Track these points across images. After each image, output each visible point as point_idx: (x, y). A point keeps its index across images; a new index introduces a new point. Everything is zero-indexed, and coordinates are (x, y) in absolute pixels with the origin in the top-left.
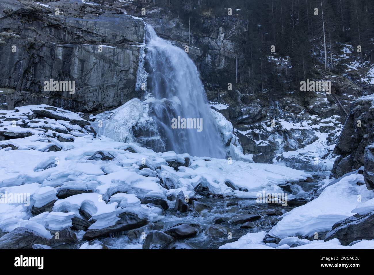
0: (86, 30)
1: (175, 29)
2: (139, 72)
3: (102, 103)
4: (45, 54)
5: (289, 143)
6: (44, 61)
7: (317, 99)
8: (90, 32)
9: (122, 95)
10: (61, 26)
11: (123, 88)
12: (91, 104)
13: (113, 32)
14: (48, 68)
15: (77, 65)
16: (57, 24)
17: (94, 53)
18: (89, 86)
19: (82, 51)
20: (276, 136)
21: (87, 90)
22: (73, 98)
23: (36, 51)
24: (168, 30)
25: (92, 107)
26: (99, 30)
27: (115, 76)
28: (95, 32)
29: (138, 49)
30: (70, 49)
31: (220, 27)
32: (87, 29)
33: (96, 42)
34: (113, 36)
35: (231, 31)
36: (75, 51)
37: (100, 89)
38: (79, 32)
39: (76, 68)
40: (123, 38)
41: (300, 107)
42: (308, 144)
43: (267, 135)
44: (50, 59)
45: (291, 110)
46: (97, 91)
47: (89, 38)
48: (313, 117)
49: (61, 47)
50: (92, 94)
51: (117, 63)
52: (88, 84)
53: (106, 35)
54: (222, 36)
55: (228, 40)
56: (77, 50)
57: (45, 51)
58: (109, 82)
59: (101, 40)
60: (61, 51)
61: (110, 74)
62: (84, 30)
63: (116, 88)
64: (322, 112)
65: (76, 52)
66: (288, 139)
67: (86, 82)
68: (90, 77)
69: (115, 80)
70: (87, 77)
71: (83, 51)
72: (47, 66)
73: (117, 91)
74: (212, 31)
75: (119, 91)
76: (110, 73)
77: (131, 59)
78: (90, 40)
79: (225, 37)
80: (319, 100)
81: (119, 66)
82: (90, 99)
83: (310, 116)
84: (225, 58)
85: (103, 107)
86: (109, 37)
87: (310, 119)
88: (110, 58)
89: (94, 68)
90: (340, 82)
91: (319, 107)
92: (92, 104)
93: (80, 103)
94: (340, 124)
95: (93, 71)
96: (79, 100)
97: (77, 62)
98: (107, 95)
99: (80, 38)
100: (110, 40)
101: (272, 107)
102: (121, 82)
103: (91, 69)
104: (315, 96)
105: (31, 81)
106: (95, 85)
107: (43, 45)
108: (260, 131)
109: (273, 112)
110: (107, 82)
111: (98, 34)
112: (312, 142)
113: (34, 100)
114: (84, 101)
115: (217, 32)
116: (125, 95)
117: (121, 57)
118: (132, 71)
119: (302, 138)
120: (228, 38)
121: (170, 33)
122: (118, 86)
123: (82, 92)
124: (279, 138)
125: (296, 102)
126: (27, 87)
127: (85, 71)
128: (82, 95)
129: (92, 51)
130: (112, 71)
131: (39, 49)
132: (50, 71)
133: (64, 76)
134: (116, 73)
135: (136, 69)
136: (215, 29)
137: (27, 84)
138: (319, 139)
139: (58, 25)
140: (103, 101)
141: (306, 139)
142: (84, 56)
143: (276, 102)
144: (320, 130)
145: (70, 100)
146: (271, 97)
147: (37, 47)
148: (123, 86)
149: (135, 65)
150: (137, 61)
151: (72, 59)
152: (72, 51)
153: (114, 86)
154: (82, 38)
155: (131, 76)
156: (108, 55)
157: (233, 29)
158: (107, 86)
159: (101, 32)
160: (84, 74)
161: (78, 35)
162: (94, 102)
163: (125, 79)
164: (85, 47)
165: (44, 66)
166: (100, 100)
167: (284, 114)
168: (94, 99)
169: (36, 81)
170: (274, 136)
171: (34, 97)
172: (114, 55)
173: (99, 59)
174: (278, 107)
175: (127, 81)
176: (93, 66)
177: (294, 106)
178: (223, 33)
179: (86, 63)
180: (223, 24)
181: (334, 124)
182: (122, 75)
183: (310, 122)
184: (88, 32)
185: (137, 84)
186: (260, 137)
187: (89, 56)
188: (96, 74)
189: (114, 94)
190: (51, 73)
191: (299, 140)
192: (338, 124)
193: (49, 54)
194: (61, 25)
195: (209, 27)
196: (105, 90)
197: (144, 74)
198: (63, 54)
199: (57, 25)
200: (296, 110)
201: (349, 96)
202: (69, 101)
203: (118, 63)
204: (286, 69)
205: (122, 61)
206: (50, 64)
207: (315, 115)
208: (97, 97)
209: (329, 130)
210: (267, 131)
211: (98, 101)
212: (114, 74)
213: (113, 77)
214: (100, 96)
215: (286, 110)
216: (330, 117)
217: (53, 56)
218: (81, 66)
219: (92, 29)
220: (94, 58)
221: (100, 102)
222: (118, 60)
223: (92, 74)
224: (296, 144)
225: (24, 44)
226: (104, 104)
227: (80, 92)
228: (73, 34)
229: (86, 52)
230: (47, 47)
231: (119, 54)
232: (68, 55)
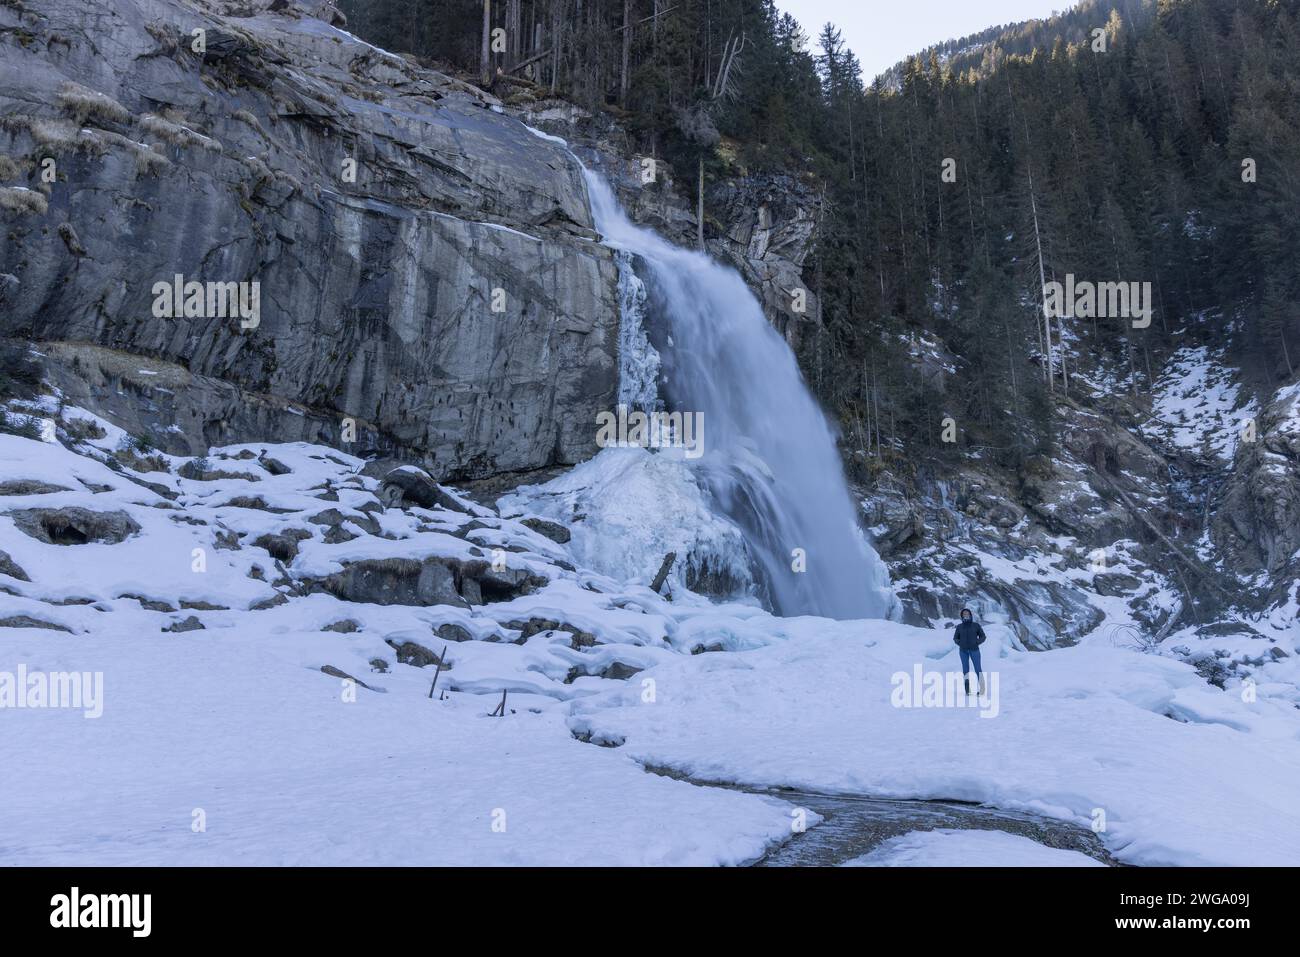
0: (429, 153)
1: (649, 194)
2: (627, 340)
3: (491, 452)
4: (301, 231)
5: (1029, 628)
6: (291, 259)
7: (1062, 483)
8: (443, 167)
9: (568, 428)
10: (336, 127)
11: (572, 400)
12: (446, 454)
13: (522, 180)
14: (305, 286)
15: (412, 290)
16: (325, 114)
17: (474, 249)
18: (451, 378)
19: (429, 235)
20: (985, 603)
21: (441, 394)
22: (384, 423)
23: (269, 212)
24: (629, 193)
25: (453, 466)
26: (475, 162)
27: (546, 351)
28: (462, 170)
29: (608, 253)
30: (390, 222)
31: (760, 205)
32: (434, 152)
33: (463, 208)
34: (521, 192)
35: (789, 224)
36: (405, 235)
37: (490, 395)
38: (405, 159)
39: (409, 301)
40: (556, 207)
41: (1013, 506)
42: (1082, 632)
43: (958, 599)
44: (316, 252)
45: (988, 515)
46: (479, 401)
47: (437, 187)
48: (1063, 542)
49: (355, 209)
50: (454, 414)
51: (555, 301)
52: (448, 369)
53: (500, 186)
54: (763, 237)
55: (778, 257)
56: (413, 231)
57: (300, 218)
58: (524, 370)
59: (478, 202)
60: (356, 228)
61: (530, 341)
62: (422, 156)
63: (547, 395)
64: (1087, 525)
65: (411, 236)
66: (1022, 616)
67: (441, 361)
68: (456, 343)
69: (544, 365)
70: (445, 342)
71: (435, 237)
72: (303, 279)
73: (551, 408)
74: (739, 216)
75: (559, 409)
76: (531, 336)
77: (597, 290)
78: (441, 198)
79: (771, 243)
80: (1069, 487)
81: (560, 313)
82: (446, 432)
83: (1051, 539)
84: (777, 318)
85: (490, 470)
86: (508, 195)
87: (1054, 548)
88: (532, 276)
89: (469, 310)
90: (1107, 434)
91: (1075, 510)
92: (452, 455)
93: (405, 447)
94: (1147, 568)
95: (465, 319)
96: (403, 434)
97: (412, 277)
98: (512, 423)
99: (402, 184)
100: (509, 208)
101: (929, 501)
102: (563, 374)
103: (462, 312)
104: (1054, 473)
105: (245, 339)
106: (471, 378)
107: (296, 194)
108: (935, 585)
109: (937, 519)
110: (515, 371)
111: (472, 177)
112: (1090, 628)
113: (255, 421)
114: (419, 441)
115: (750, 222)
116: (577, 427)
117: (565, 276)
118: (600, 335)
119: (1060, 612)
120: (779, 247)
121: (634, 206)
122: (554, 390)
123: (421, 402)
124: (994, 611)
125: (996, 487)
126: (226, 363)
127: (439, 320)
128: (419, 415)
129: (469, 244)
130: (535, 327)
131: (282, 206)
132: (315, 302)
133: (362, 328)
134: (551, 339)
135: (613, 330)
136: (748, 211)
137: (230, 350)
138: (1108, 617)
139: (330, 118)
140: (497, 442)
141: (1073, 616)
142: (437, 258)
143: (940, 484)
144: (1095, 586)
145: (372, 432)
146: (921, 466)
147: (272, 198)
148: (570, 390)
149: (610, 314)
150: (615, 301)
151: (397, 265)
152: (395, 233)
153: (538, 387)
154: (414, 182)
155: (598, 355)
156: (524, 266)
157: (796, 219)
158: (515, 387)
159: (482, 171)
160: (434, 329)
161: (399, 172)
162: (460, 446)
163: (578, 366)
164: (443, 221)
165: (292, 281)
166: (484, 439)
167: (970, 528)
168: (460, 435)
169: (260, 342)
170: (979, 603)
171: (255, 410)
172: (542, 268)
173: (489, 277)
174: (946, 504)
175: (587, 373)
176: (469, 303)
177: (996, 503)
178: (765, 230)
179: (442, 285)
180: (771, 198)
181: (1130, 568)
182: (569, 349)
183: (1058, 558)
184: (433, 164)
185: (623, 386)
186: (939, 607)
187: (453, 260)
188: (475, 334)
189: (535, 421)
190: (318, 313)
191: (1055, 621)
192: (1143, 568)
193: (312, 234)
194: (339, 120)
195: (730, 203)
196: (503, 402)
197: (645, 351)
198: (362, 239)
199: (324, 117)
200: (1001, 516)
201: (1140, 480)
202: (369, 435)
203: (558, 300)
204: (940, 373)
205: (569, 293)
206: (315, 275)
207: (1067, 534)
208: (475, 428)
209: (1124, 587)
210: (954, 586)
211: (477, 444)
212: (542, 341)
213: (538, 354)
214: (486, 425)
215: (972, 512)
216: (1110, 545)
217: (327, 241)
218: (426, 296)
219: (450, 157)
220: (471, 271)
221: (483, 448)
222: (556, 289)
223: (462, 332)
224: (1047, 634)
225: (236, 179)
226: (496, 456)
227: (414, 399)
228: (383, 164)
229: (445, 243)
230: (307, 201)
231: (559, 266)
232: (382, 243)
